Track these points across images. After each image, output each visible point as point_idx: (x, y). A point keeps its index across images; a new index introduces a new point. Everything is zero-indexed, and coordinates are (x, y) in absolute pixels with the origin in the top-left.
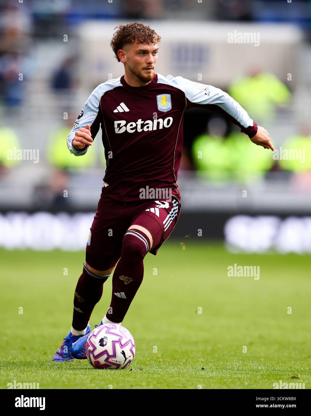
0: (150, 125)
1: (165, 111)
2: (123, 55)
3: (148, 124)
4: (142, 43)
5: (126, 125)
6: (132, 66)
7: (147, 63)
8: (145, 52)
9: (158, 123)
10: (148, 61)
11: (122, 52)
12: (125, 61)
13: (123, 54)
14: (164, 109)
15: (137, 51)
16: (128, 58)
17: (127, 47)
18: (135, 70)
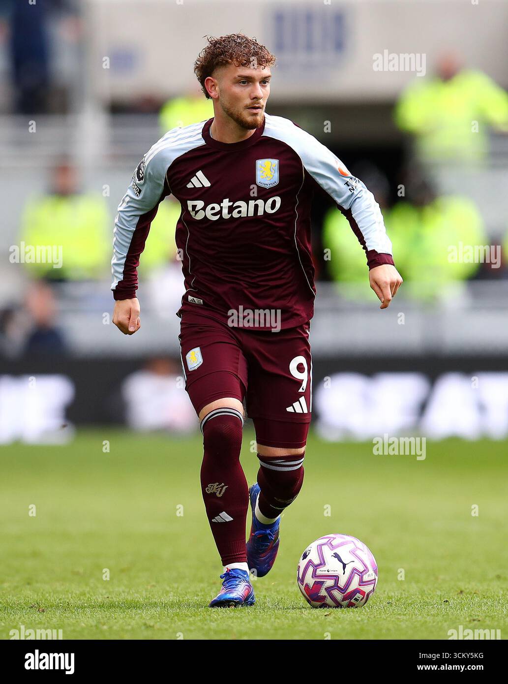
0: (244, 209)
1: (268, 187)
2: (214, 85)
3: (240, 207)
5: (204, 209)
6: (227, 104)
7: (252, 98)
8: (248, 80)
9: (256, 206)
10: (253, 95)
11: (212, 81)
12: (217, 96)
13: (213, 84)
14: (266, 182)
15: (235, 78)
16: (221, 91)
17: (219, 72)
18: (232, 110)
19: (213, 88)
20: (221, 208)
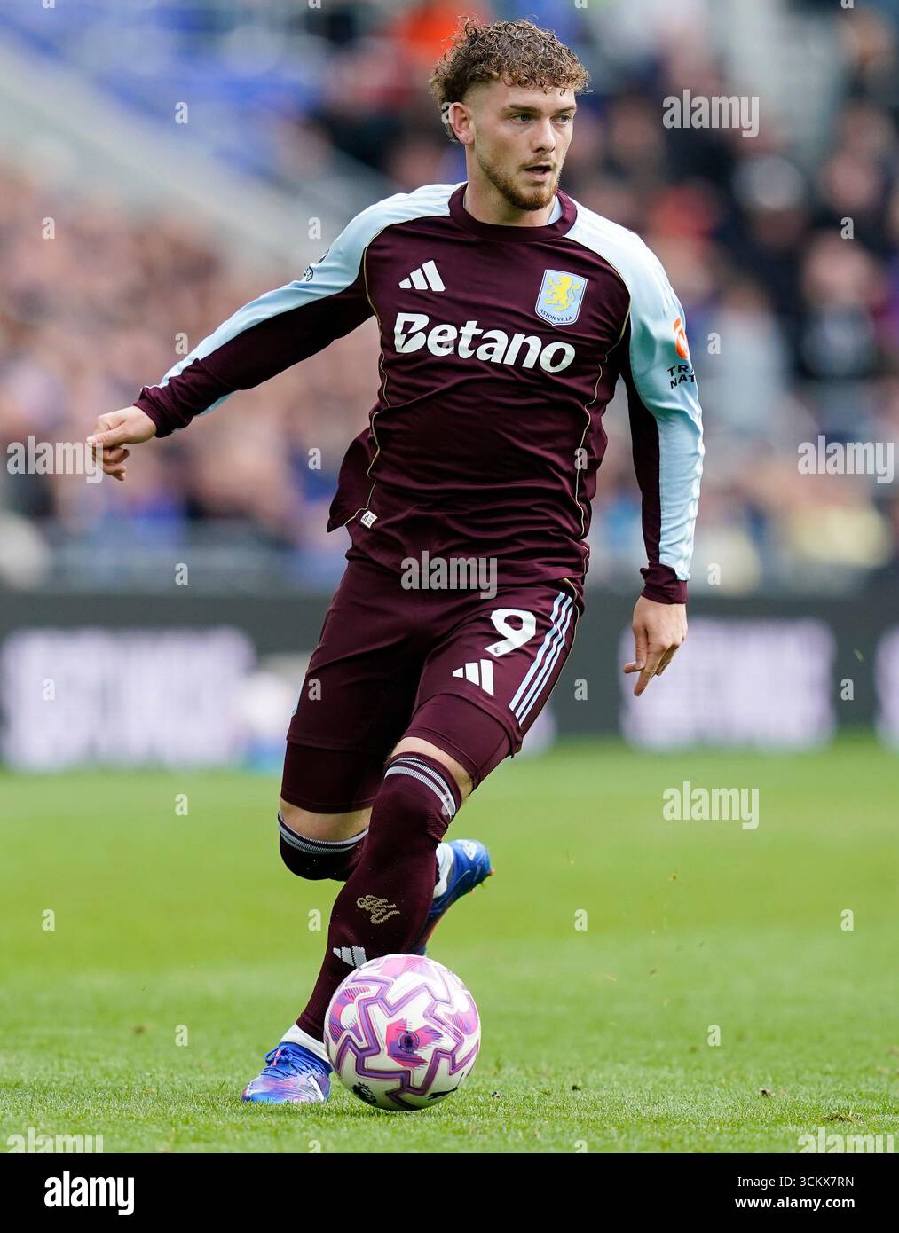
0: (499, 348)
1: (554, 323)
2: (465, 119)
3: (494, 341)
4: (522, 84)
5: (427, 331)
6: (488, 158)
7: (535, 148)
8: (528, 114)
9: (525, 348)
10: (537, 146)
11: (463, 111)
12: (470, 140)
13: (464, 116)
14: (553, 313)
15: (504, 109)
16: (478, 132)
17: (476, 95)
18: (496, 171)
19: (464, 124)
20: (460, 335)
